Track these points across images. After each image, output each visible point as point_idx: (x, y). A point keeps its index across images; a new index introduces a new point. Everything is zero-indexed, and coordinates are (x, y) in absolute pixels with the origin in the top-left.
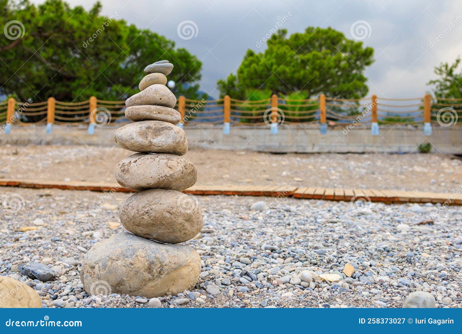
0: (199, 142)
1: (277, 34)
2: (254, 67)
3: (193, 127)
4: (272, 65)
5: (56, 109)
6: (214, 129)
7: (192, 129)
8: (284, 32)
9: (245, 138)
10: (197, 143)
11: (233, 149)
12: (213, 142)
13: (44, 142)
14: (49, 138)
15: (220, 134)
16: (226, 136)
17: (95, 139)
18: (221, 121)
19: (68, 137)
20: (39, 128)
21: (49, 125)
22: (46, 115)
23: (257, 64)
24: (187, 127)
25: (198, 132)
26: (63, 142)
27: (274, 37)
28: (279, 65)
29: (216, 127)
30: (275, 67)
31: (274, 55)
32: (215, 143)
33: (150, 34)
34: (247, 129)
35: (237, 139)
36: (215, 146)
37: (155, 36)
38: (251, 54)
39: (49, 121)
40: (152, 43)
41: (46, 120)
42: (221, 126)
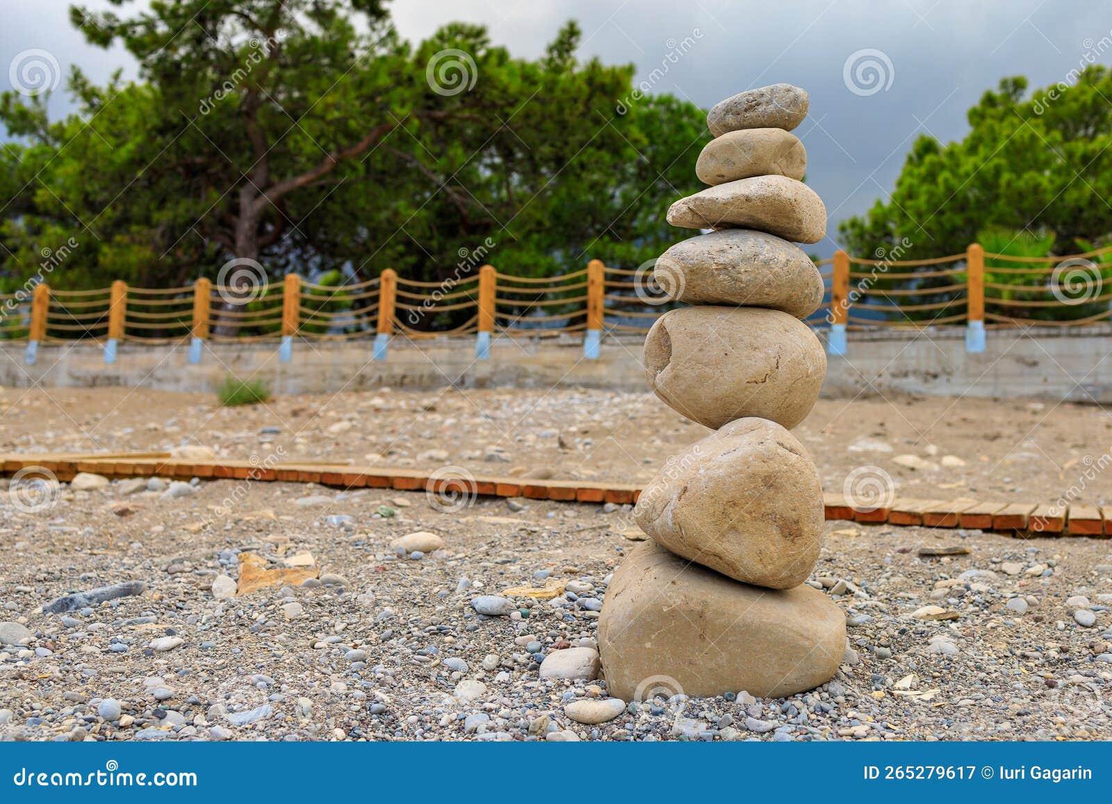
0: (894, 376)
1: (997, 92)
2: (946, 181)
3: (876, 335)
4: (998, 171)
5: (500, 295)
6: (937, 338)
7: (874, 340)
8: (1018, 85)
9: (1035, 364)
10: (886, 380)
11: (998, 394)
12: (935, 376)
13: (469, 381)
14: (484, 370)
15: (956, 354)
16: (976, 359)
17: (602, 372)
18: (961, 317)
19: (531, 368)
20: (458, 343)
21: (483, 336)
22: (473, 311)
23: (954, 173)
24: (857, 336)
25: (891, 349)
26: (519, 380)
27: (990, 100)
28: (1018, 171)
29: (943, 334)
30: (1006, 177)
31: (1001, 146)
32: (942, 379)
33: (674, 106)
34: (1039, 336)
35: (1009, 366)
36: (942, 388)
37: (689, 111)
38: (928, 147)
39: (481, 325)
40: (680, 128)
41: (475, 325)
42: (959, 331)
